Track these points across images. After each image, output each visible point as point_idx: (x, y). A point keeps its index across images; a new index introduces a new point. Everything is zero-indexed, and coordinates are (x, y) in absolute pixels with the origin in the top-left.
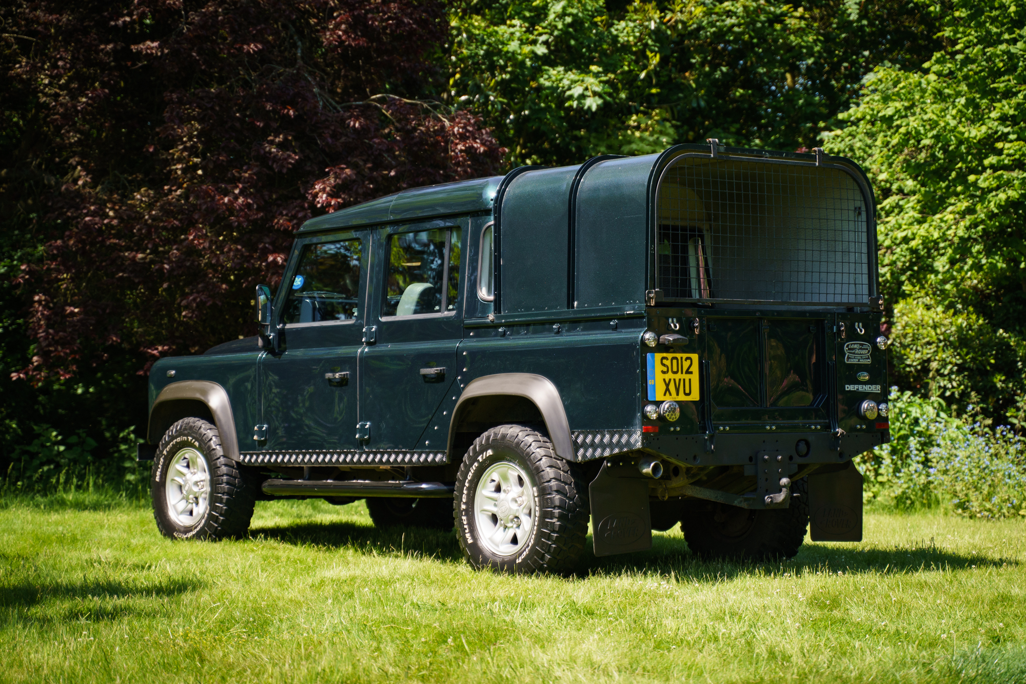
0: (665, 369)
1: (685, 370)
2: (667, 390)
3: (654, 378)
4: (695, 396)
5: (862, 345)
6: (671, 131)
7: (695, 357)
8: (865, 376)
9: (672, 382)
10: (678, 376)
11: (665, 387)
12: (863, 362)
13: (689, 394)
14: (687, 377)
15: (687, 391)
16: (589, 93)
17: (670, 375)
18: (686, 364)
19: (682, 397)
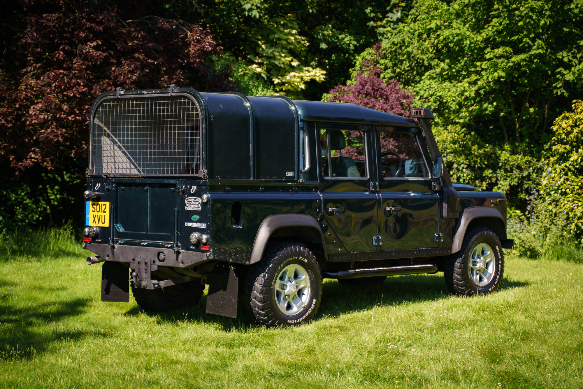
0: (94, 210)
1: (102, 210)
2: (94, 220)
3: (89, 214)
4: (107, 225)
5: (196, 199)
6: (297, 27)
7: (108, 204)
8: (196, 217)
9: (97, 217)
10: (99, 214)
11: (93, 219)
12: (196, 209)
13: (103, 223)
14: (103, 214)
15: (103, 222)
16: (254, 7)
17: (96, 213)
18: (103, 207)
19: (101, 225)
